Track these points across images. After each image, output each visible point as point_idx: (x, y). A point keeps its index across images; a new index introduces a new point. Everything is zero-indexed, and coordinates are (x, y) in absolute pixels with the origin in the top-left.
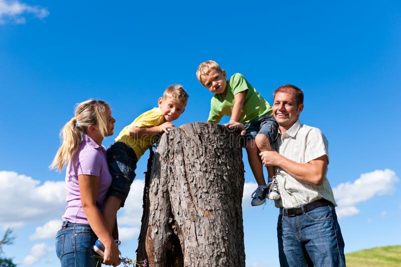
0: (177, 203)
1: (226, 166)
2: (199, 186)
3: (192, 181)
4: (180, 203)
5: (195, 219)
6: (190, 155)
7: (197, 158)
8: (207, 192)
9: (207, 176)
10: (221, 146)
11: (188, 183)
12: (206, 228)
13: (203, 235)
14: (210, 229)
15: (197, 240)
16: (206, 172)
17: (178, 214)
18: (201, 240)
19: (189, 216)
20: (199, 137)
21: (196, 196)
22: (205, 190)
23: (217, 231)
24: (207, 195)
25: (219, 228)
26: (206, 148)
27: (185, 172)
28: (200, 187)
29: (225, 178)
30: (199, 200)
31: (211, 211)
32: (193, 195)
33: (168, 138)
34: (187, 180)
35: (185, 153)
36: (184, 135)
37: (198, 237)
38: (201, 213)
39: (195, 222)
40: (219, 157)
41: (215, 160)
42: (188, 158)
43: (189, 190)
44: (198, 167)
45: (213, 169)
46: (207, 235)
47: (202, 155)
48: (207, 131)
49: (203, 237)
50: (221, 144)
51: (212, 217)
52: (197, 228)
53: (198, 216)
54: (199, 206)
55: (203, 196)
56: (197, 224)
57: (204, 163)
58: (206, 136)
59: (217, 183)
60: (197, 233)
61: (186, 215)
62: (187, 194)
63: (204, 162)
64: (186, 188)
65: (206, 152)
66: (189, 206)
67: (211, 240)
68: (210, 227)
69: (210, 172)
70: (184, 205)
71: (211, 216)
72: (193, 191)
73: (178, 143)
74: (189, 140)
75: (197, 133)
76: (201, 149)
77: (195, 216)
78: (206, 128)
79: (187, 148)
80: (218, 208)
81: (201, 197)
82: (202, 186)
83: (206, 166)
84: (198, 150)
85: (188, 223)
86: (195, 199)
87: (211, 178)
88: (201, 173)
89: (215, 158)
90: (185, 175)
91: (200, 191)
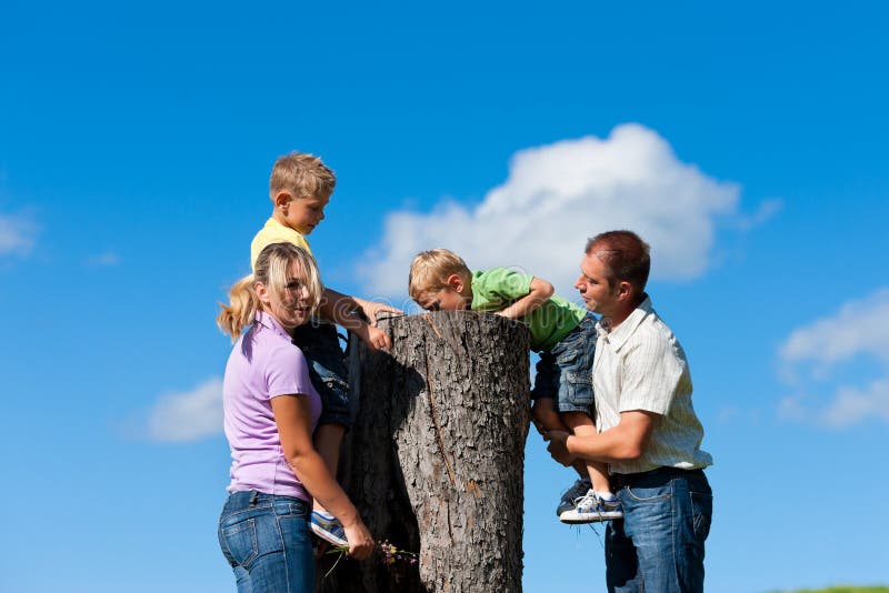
0: (411, 465)
1: (508, 398)
2: (458, 435)
3: (446, 425)
4: (418, 465)
5: (449, 496)
6: (443, 374)
7: (458, 382)
8: (474, 448)
9: (475, 417)
10: (501, 358)
11: (435, 428)
12: (470, 513)
13: (464, 526)
14: (477, 516)
15: (451, 535)
16: (473, 408)
17: (414, 484)
18: (459, 535)
19: (437, 489)
20: (463, 339)
21: (452, 453)
22: (470, 444)
23: (489, 520)
24: (473, 452)
25: (492, 514)
26: (475, 362)
27: (431, 405)
28: (460, 437)
29: (505, 421)
30: (458, 462)
31: (479, 482)
32: (446, 450)
33: (392, 333)
34: (434, 422)
35: (431, 368)
36: (431, 332)
37: (454, 530)
38: (460, 486)
39: (448, 501)
40: (496, 381)
41: (490, 387)
42: (437, 379)
43: (438, 439)
44: (459, 399)
45: (486, 403)
46: (470, 528)
47: (467, 376)
48: (477, 331)
49: (462, 530)
50: (502, 354)
51: (481, 494)
52: (453, 514)
53: (454, 491)
54: (458, 472)
55: (466, 455)
56: (453, 506)
57: (471, 392)
58: (476, 339)
59: (492, 431)
60: (452, 522)
61: (431, 489)
62: (434, 449)
63: (470, 390)
64: (432, 437)
65: (474, 370)
66: (437, 469)
67: (478, 537)
68: (477, 512)
69: (481, 410)
70: (427, 469)
71: (480, 491)
72: (448, 445)
73: (416, 348)
74: (441, 345)
75: (458, 333)
76: (464, 365)
77: (450, 492)
78: (475, 322)
79: (436, 359)
80: (492, 479)
81: (462, 456)
82: (464, 436)
83: (474, 397)
84: (459, 367)
85: (434, 504)
86: (450, 458)
87: (482, 420)
88: (464, 411)
89: (490, 382)
90: (431, 412)
91: (459, 446)
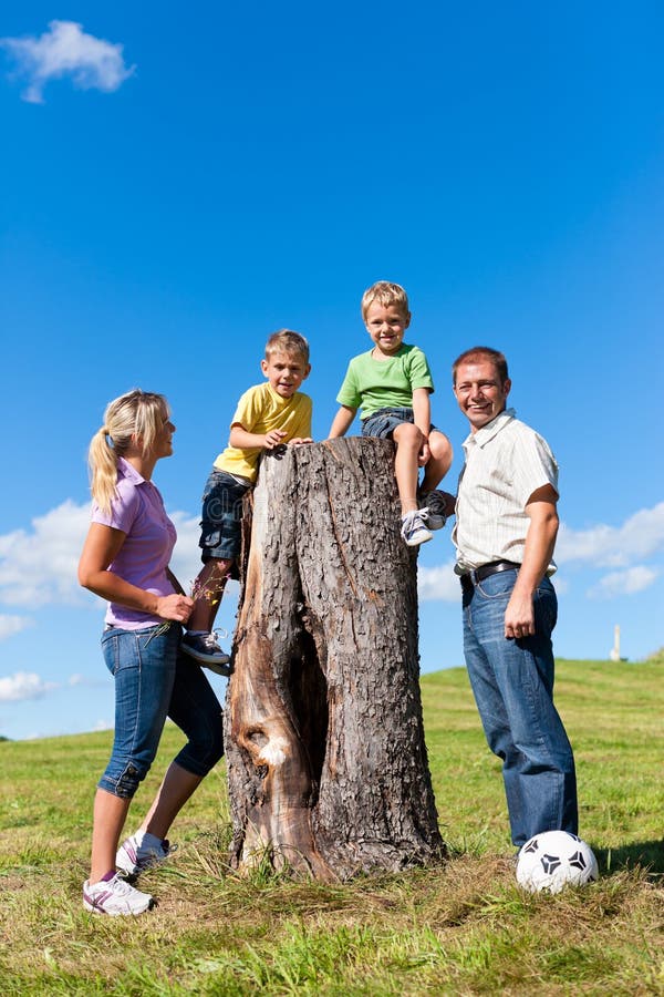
0: (317, 579)
2: (359, 549)
3: (347, 541)
4: (323, 578)
5: (353, 606)
6: (343, 494)
7: (356, 500)
8: (374, 561)
9: (373, 533)
11: (338, 544)
12: (372, 621)
13: (368, 633)
14: (379, 623)
15: (355, 642)
16: (372, 524)
17: (320, 596)
18: (363, 642)
19: (342, 600)
20: (360, 462)
21: (354, 566)
22: (370, 557)
23: (390, 627)
24: (373, 564)
25: (393, 621)
26: (371, 482)
27: (333, 523)
28: (361, 551)
30: (360, 574)
31: (380, 592)
32: (348, 564)
33: (295, 461)
34: (336, 538)
35: (331, 490)
36: (330, 457)
37: (358, 637)
38: (362, 596)
39: (351, 610)
42: (338, 499)
43: (340, 554)
44: (358, 516)
46: (374, 634)
47: (365, 496)
48: (372, 453)
49: (366, 637)
51: (382, 603)
52: (356, 622)
53: (357, 601)
54: (360, 583)
55: (367, 568)
56: (356, 614)
57: (369, 510)
58: (372, 461)
59: (390, 545)
60: (356, 630)
61: (335, 600)
62: (337, 563)
63: (367, 507)
64: (335, 552)
65: (371, 490)
66: (341, 582)
67: (381, 643)
68: (378, 619)
69: (379, 526)
70: (331, 581)
71: (381, 600)
72: (349, 559)
73: (317, 472)
74: (340, 468)
75: (355, 456)
76: (362, 485)
77: (353, 601)
78: (370, 446)
79: (336, 481)
80: (392, 588)
81: (363, 568)
82: (364, 550)
83: (372, 514)
84: (358, 487)
85: (339, 614)
86: (352, 571)
87: (381, 535)
88: (364, 527)
90: (334, 529)
91: (360, 559)
